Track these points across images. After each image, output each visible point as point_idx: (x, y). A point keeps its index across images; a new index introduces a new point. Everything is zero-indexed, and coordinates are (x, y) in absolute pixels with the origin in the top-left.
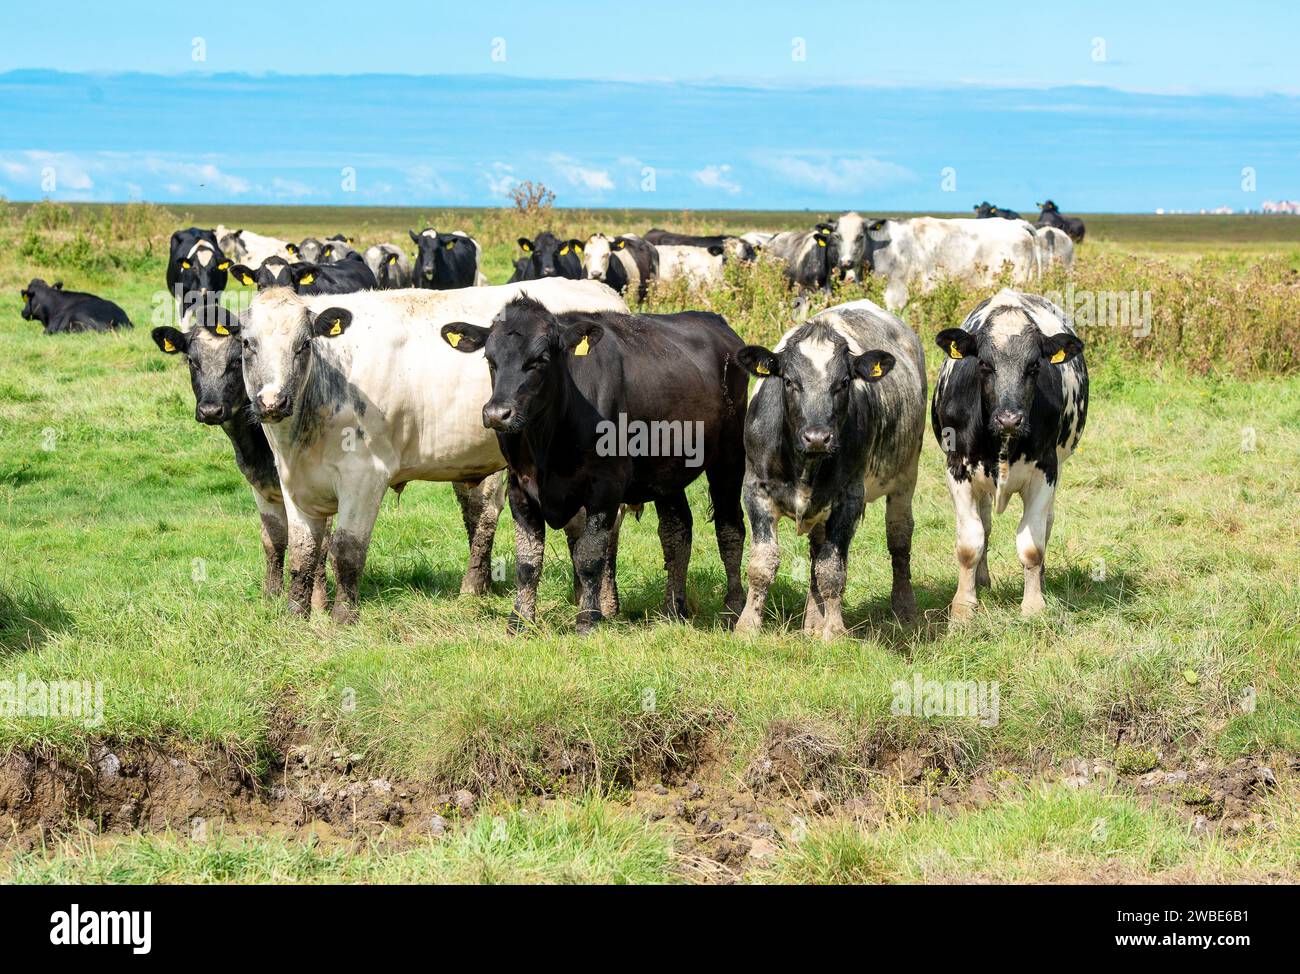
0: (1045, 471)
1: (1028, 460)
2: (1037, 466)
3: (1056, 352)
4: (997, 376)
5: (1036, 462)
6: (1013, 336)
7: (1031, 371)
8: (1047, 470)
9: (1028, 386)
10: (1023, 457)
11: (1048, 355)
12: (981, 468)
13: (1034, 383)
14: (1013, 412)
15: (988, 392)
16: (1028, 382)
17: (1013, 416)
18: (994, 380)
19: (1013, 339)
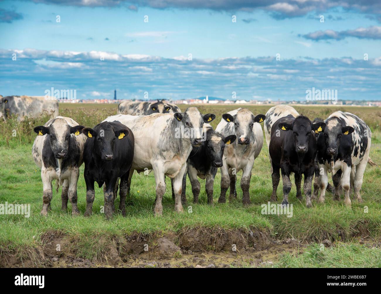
0: (347, 163)
1: (341, 160)
2: (344, 161)
3: (346, 131)
4: (329, 138)
5: (343, 160)
6: (334, 127)
7: (339, 136)
8: (348, 163)
9: (338, 141)
10: (339, 159)
11: (344, 132)
12: (327, 161)
13: (340, 140)
14: (333, 148)
15: (326, 142)
16: (338, 140)
17: (333, 150)
18: (328, 139)
19: (334, 128)
